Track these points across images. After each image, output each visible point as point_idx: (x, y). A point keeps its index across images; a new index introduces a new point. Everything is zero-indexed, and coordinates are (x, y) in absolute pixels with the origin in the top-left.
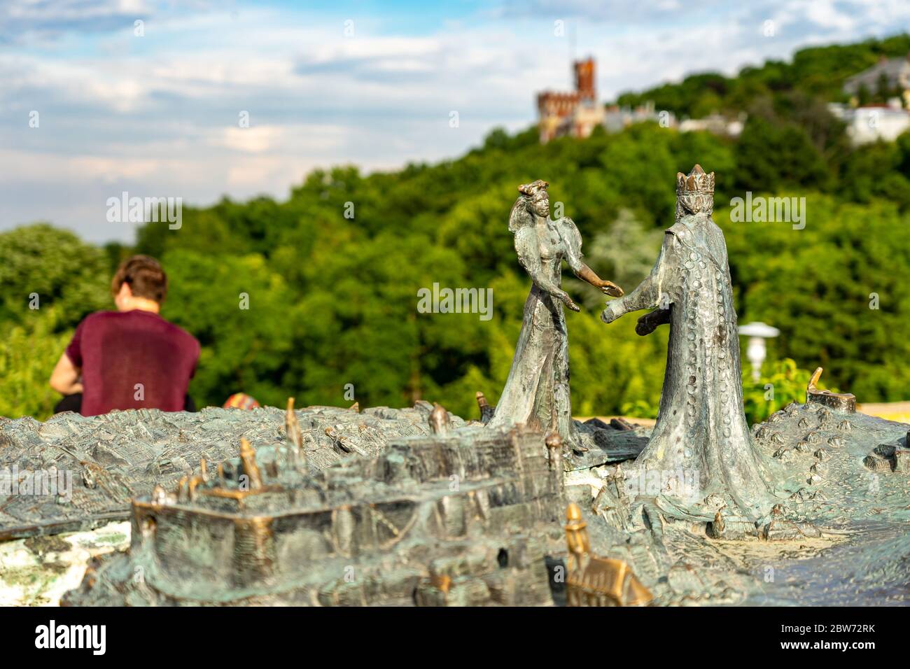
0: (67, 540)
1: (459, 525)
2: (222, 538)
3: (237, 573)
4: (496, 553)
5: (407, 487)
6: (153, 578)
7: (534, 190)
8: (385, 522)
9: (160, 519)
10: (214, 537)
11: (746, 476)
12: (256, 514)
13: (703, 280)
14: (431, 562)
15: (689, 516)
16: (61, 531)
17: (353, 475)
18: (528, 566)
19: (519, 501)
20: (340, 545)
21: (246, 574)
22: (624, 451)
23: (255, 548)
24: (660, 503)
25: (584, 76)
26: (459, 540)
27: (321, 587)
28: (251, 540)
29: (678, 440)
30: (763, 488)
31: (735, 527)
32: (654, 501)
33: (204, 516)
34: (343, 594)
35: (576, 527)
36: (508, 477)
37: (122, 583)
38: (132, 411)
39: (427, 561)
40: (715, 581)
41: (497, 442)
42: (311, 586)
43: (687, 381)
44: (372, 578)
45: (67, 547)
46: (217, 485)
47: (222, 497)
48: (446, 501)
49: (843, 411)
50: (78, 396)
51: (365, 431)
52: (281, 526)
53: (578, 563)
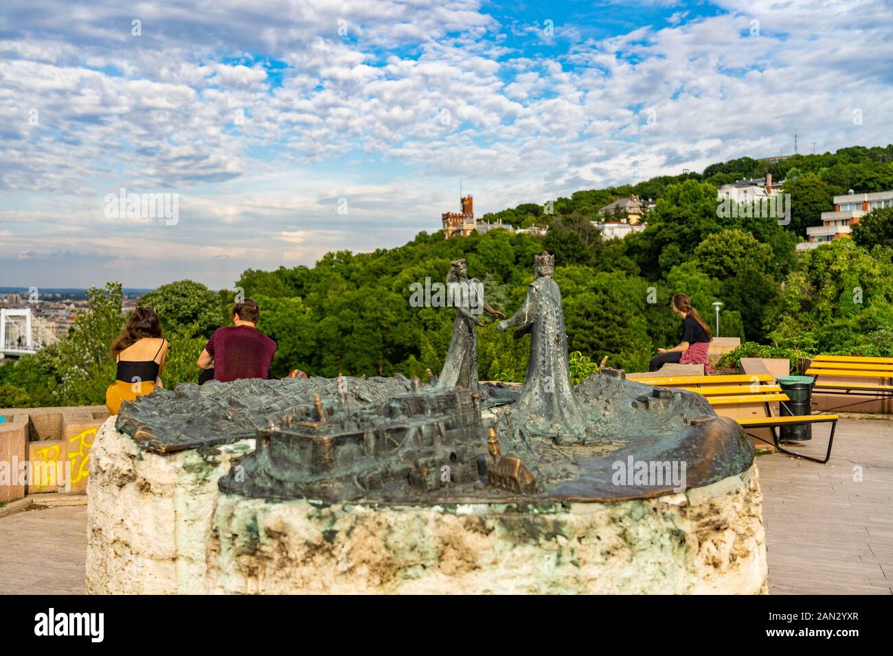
0: (219, 449)
1: (430, 440)
2: (306, 448)
3: (314, 467)
4: (449, 455)
5: (401, 420)
6: (269, 470)
7: (459, 264)
8: (392, 439)
9: (272, 438)
10: (301, 448)
11: (571, 412)
12: (324, 435)
13: (549, 311)
14: (416, 460)
15: (543, 434)
16: (216, 444)
17: (373, 414)
18: (467, 462)
19: (460, 427)
20: (368, 452)
21: (319, 467)
22: (506, 400)
23: (325, 454)
24: (528, 427)
25: (467, 205)
26: (430, 448)
27: (359, 474)
28: (322, 449)
29: (536, 394)
30: (580, 419)
31: (568, 440)
32: (525, 426)
33: (296, 436)
34: (371, 478)
35: (493, 441)
36: (453, 415)
37: (252, 473)
38: (247, 379)
39: (414, 459)
40: (561, 468)
41: (447, 396)
42: (355, 474)
43: (540, 364)
44: (386, 469)
45: (219, 453)
46: (302, 420)
47: (306, 426)
48: (423, 427)
49: (619, 378)
50: (212, 370)
51: (371, 390)
52: (338, 442)
53: (495, 460)
